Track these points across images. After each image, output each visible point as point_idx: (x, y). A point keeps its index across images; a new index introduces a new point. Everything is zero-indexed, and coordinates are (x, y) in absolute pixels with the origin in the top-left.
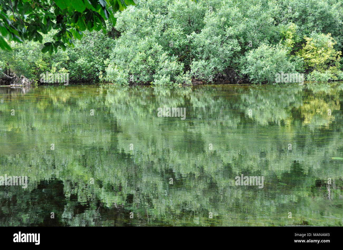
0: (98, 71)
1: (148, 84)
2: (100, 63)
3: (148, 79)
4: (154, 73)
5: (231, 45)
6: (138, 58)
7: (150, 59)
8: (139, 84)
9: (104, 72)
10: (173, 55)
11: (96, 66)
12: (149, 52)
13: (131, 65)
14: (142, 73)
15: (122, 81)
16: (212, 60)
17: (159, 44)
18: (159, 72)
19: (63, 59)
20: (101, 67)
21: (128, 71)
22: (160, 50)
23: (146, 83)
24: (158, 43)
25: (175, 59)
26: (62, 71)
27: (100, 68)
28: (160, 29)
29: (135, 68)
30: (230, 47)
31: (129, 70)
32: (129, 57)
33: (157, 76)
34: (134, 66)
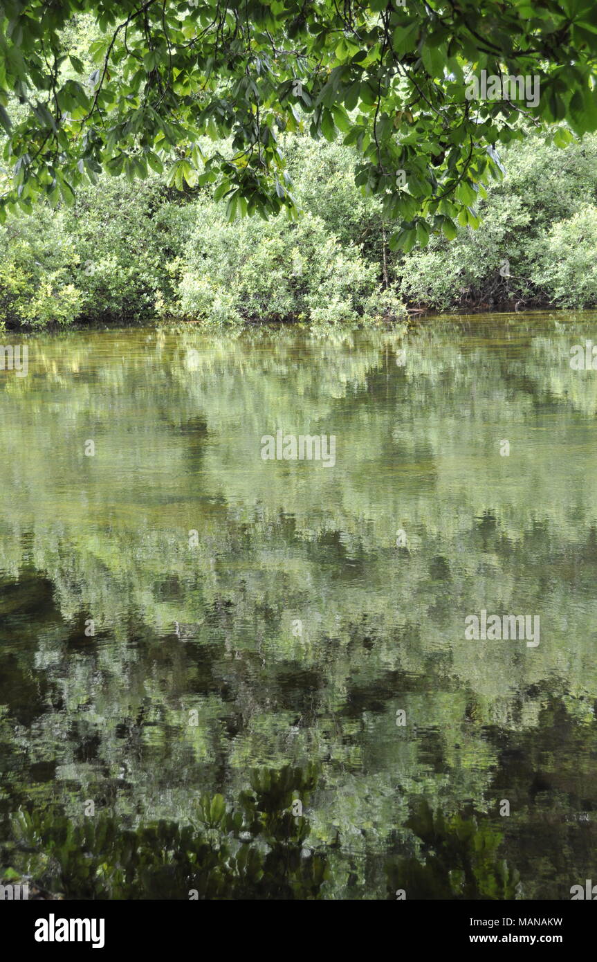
0: (150, 291)
1: (289, 320)
2: (153, 269)
3: (291, 305)
4: (305, 289)
5: (505, 210)
6: (264, 254)
7: (295, 253)
8: (267, 321)
9: (168, 292)
10: (352, 241)
11: (144, 277)
12: (291, 237)
13: (246, 270)
14: (275, 292)
15: (227, 314)
16: (456, 251)
17: (314, 215)
18: (320, 289)
19: (66, 261)
20: (156, 278)
21: (240, 288)
22: (321, 229)
23: (285, 316)
24: (310, 213)
25: (357, 251)
26: (68, 293)
27: (155, 284)
28: (314, 176)
29: (257, 280)
30: (504, 217)
31: (241, 285)
32: (240, 252)
33: (316, 297)
34: (255, 274)
